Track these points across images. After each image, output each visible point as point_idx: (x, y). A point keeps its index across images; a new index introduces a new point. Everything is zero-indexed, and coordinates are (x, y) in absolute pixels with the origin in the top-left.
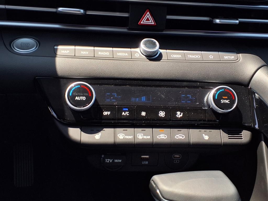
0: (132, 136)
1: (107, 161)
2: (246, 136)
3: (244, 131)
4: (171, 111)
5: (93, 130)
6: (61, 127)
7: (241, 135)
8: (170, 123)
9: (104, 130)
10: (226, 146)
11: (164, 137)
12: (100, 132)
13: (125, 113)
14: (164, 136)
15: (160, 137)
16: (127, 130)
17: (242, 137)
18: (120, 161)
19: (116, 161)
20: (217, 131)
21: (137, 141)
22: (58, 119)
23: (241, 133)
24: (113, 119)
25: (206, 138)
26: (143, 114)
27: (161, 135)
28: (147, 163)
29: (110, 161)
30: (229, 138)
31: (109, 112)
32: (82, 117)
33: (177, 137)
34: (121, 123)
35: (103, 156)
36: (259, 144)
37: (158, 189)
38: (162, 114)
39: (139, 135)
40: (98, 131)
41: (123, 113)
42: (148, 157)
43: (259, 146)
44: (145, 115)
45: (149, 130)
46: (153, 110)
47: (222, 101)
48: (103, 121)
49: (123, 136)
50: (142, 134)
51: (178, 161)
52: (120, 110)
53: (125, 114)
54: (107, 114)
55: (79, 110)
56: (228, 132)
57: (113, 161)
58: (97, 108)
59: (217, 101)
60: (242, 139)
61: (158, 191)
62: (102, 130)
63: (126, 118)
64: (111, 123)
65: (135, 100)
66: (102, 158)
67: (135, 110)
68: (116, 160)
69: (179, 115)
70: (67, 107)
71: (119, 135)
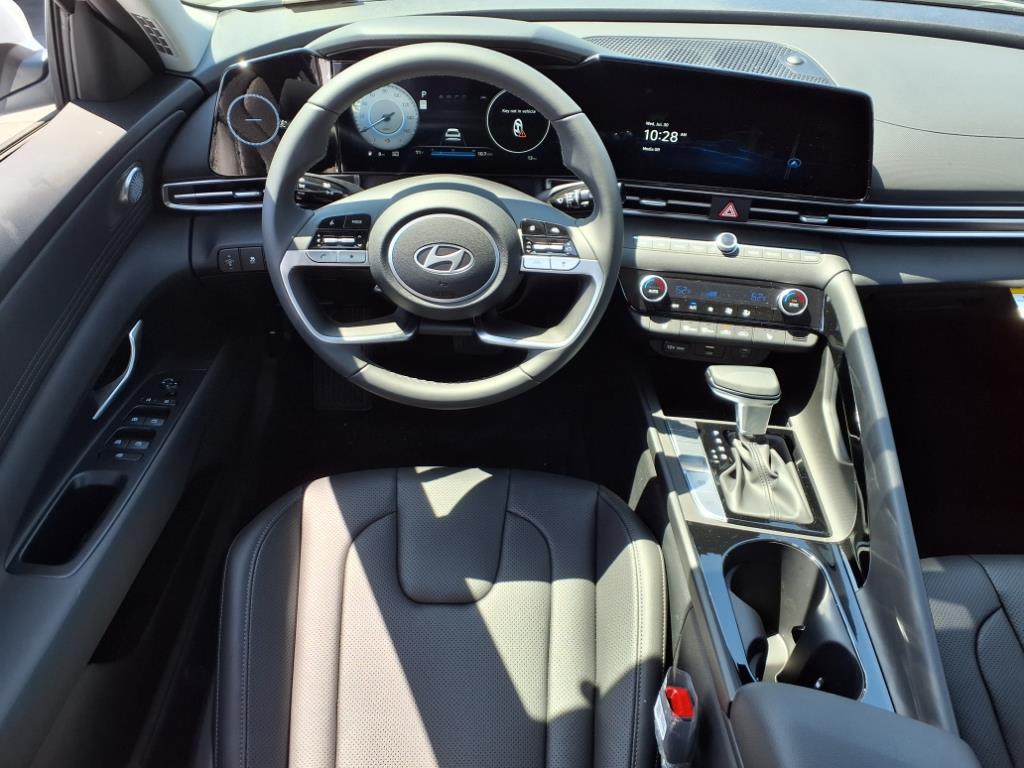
1: (669, 348)
2: (811, 340)
3: (810, 334)
4: (738, 309)
5: (661, 320)
6: (635, 315)
7: (807, 338)
8: (735, 320)
12: (667, 323)
17: (807, 340)
18: (682, 349)
19: (679, 348)
20: (783, 332)
21: (700, 334)
23: (807, 336)
24: (680, 312)
26: (711, 309)
28: (711, 353)
29: (672, 348)
30: (793, 340)
31: (677, 305)
32: (653, 308)
34: (688, 316)
35: (667, 343)
36: (823, 350)
37: (712, 376)
38: (729, 311)
40: (666, 321)
41: (691, 306)
46: (720, 307)
47: (791, 304)
48: (671, 312)
52: (689, 303)
53: (693, 308)
54: (676, 307)
55: (652, 301)
56: (794, 334)
57: (676, 348)
58: (667, 301)
59: (785, 305)
60: (807, 342)
61: (711, 379)
62: (669, 320)
63: (693, 312)
64: (679, 315)
65: (703, 296)
66: (666, 345)
67: (702, 305)
69: (746, 313)
70: (640, 297)
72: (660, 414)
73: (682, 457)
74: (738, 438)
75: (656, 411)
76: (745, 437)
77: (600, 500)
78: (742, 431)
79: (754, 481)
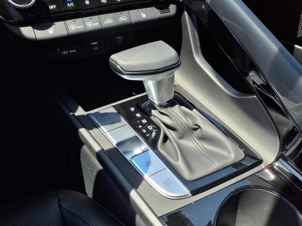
0: (83, 26)
1: (64, 53)
2: (173, 9)
3: (171, 5)
5: (45, 26)
7: (169, 9)
9: (55, 24)
10: (160, 20)
11: (110, 22)
12: (52, 27)
13: (70, 5)
14: (110, 20)
15: (106, 22)
16: (76, 21)
17: (170, 10)
18: (75, 51)
21: (88, 29)
22: (6, 20)
23: (169, 7)
24: (60, 12)
25: (144, 16)
26: (87, 2)
27: (107, 20)
28: (97, 48)
29: (66, 53)
30: (161, 13)
31: (54, 6)
32: (29, 15)
33: (121, 19)
34: (69, 15)
35: (59, 50)
36: (182, 14)
37: (118, 64)
39: (88, 23)
40: (50, 26)
41: (68, 5)
42: (96, 43)
43: (183, 15)
44: (89, 3)
45: (96, 17)
48: (51, 15)
49: (74, 27)
50: (91, 22)
51: (121, 42)
54: (53, 8)
55: (24, 7)
56: (160, 8)
57: (69, 52)
60: (170, 12)
62: (53, 24)
63: (72, 9)
64: (60, 16)
66: (58, 52)
68: (71, 51)
70: (11, 7)
71: (71, 27)
72: (80, 112)
73: (119, 144)
74: (155, 108)
75: (75, 110)
76: (161, 106)
77: (64, 211)
78: (156, 102)
79: (181, 137)
